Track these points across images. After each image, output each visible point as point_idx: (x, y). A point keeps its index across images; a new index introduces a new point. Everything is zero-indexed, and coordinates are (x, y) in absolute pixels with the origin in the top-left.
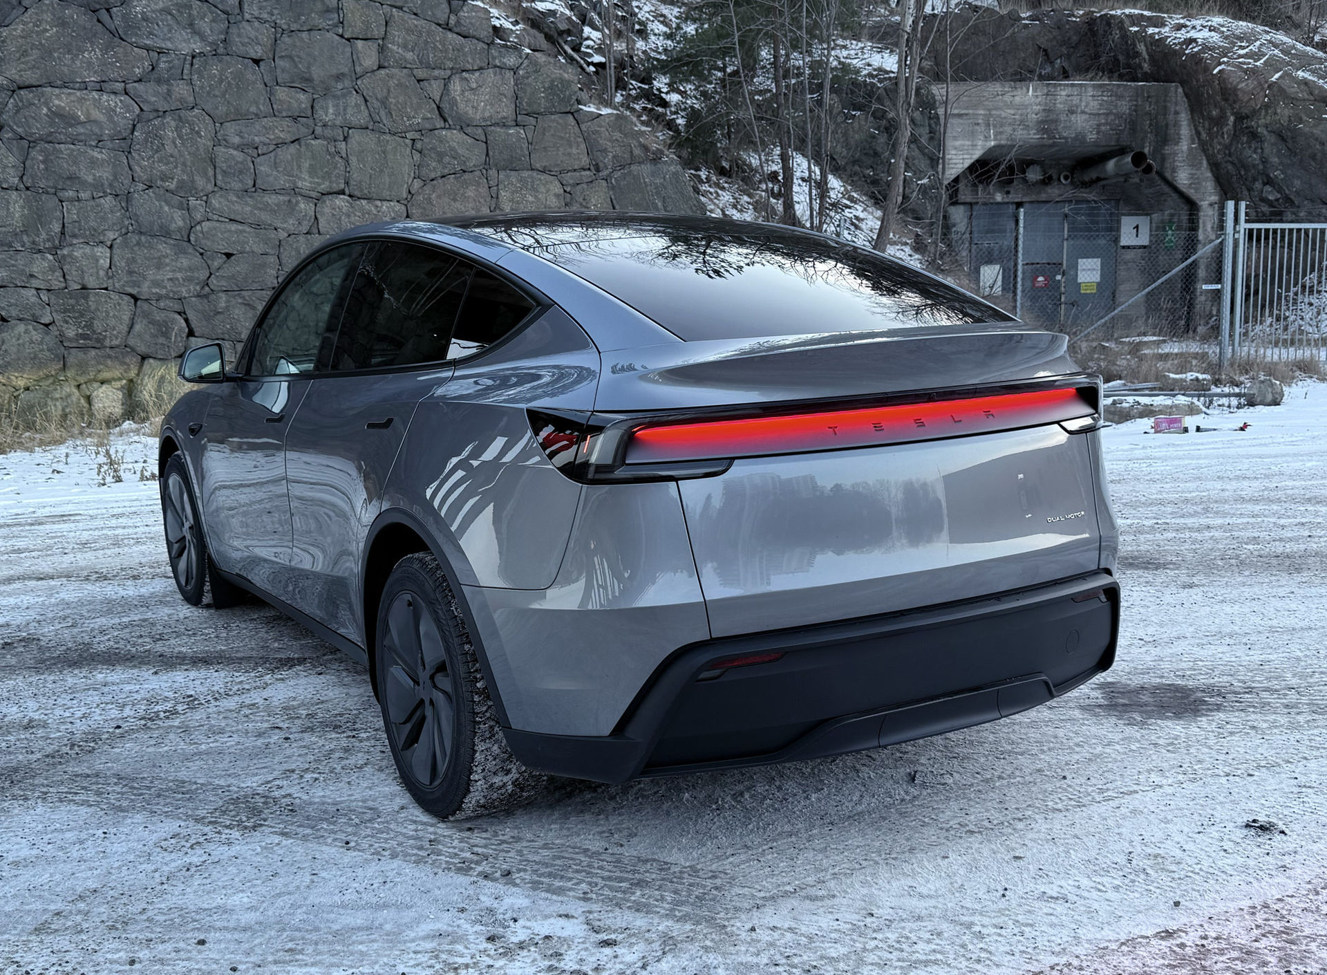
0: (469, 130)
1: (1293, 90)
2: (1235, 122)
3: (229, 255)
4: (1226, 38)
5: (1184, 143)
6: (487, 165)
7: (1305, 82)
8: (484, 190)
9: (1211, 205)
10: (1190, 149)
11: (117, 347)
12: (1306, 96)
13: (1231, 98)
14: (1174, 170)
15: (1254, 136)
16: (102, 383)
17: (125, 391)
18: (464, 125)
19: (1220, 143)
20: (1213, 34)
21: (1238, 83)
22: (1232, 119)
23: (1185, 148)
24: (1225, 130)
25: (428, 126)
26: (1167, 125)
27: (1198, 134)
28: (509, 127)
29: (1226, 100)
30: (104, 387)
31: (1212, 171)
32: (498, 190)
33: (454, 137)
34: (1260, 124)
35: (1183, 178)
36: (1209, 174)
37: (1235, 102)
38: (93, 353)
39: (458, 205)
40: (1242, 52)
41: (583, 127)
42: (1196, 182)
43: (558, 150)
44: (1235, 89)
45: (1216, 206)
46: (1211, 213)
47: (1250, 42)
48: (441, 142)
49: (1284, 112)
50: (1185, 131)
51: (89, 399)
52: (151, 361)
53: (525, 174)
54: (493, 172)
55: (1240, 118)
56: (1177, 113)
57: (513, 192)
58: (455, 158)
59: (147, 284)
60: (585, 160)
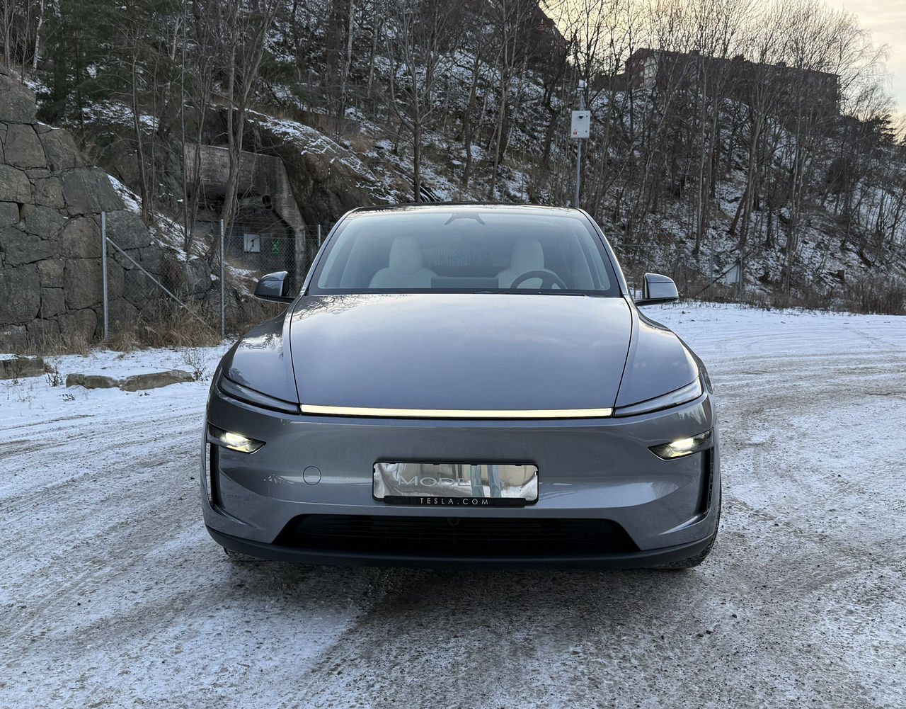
1: (341, 169)
2: (314, 184)
4: (304, 134)
5: (285, 194)
7: (345, 166)
9: (301, 231)
10: (288, 197)
12: (348, 174)
13: (312, 170)
14: (281, 209)
15: (324, 193)
19: (305, 196)
20: (297, 131)
21: (315, 162)
22: (312, 182)
23: (286, 196)
24: (308, 188)
26: (276, 181)
27: (292, 188)
29: (309, 171)
31: (300, 211)
34: (328, 186)
35: (285, 213)
36: (299, 213)
37: (313, 172)
40: (314, 144)
41: (41, 136)
42: (292, 217)
43: (25, 151)
44: (314, 165)
45: (304, 232)
46: (301, 235)
47: (317, 139)
49: (339, 181)
50: (285, 186)
55: (317, 182)
56: (280, 175)
60: (44, 162)
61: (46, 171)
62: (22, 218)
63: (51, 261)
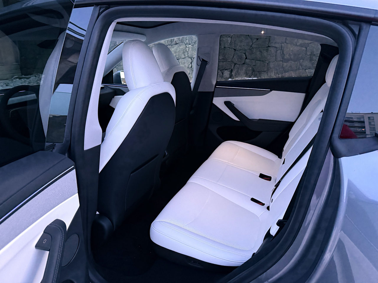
3: (257, 39)
11: (230, 61)
16: (226, 70)
17: (230, 72)
30: (226, 71)
38: (225, 63)
51: (223, 73)
52: (237, 65)
59: (238, 46)
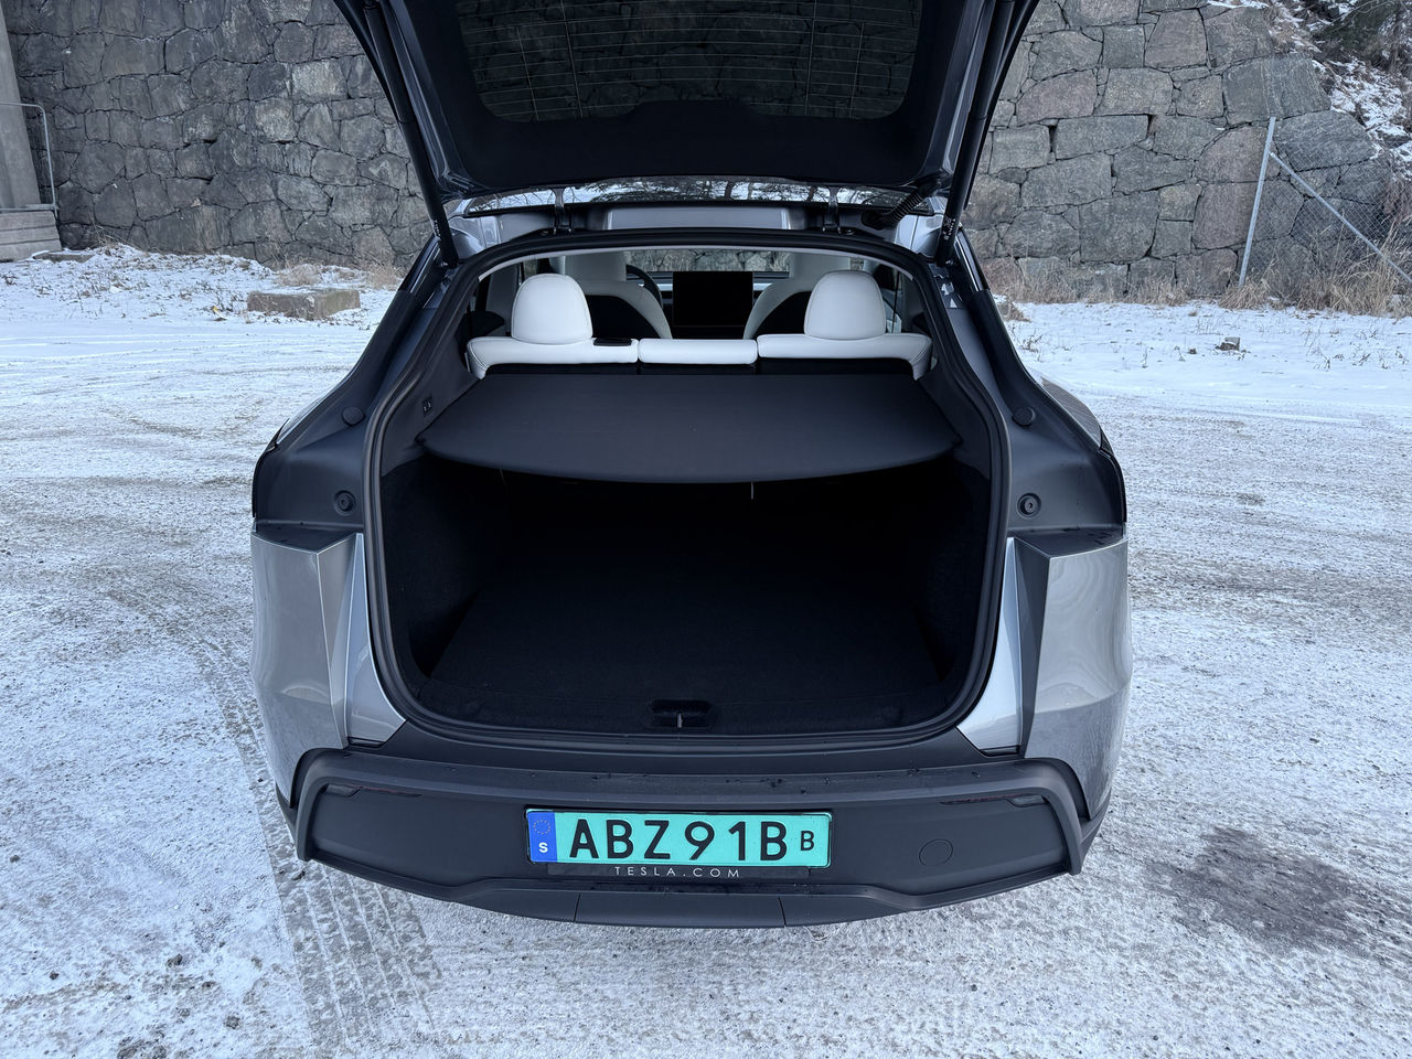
0: (1087, 31)
6: (1099, 64)
8: (1091, 88)
18: (1083, 27)
25: (1049, 29)
28: (1129, 26)
32: (1106, 88)
33: (1072, 39)
39: (1064, 103)
41: (1207, 23)
43: (1175, 47)
48: (1058, 43)
53: (1136, 71)
54: (1104, 71)
57: (1120, 90)
58: (1069, 59)
60: (1202, 56)
61: (1203, 68)
62: (1150, 134)
63: (1183, 187)
